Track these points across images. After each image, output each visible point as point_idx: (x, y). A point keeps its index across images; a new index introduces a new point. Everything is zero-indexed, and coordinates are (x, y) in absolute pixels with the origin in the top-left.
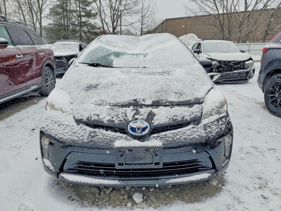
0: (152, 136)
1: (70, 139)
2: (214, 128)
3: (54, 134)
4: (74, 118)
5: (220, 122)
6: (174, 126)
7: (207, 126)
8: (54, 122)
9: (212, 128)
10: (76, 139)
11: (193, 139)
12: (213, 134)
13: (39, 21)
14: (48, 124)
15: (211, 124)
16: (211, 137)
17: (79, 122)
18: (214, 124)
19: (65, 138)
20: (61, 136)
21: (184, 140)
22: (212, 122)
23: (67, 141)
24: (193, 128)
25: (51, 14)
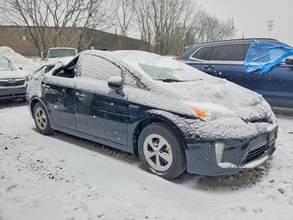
1: (249, 135)
3: (235, 136)
4: (242, 119)
8: (228, 127)
10: (252, 133)
14: (222, 130)
17: (246, 121)
19: (245, 136)
20: (242, 135)
23: (248, 137)
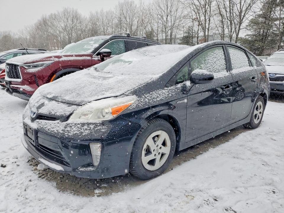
0: (37, 120)
2: (75, 129)
5: (85, 127)
6: (48, 117)
7: (69, 125)
9: (73, 129)
11: (53, 131)
12: (70, 134)
13: (237, 32)
15: (73, 125)
16: (66, 136)
18: (76, 127)
21: (48, 130)
22: (76, 124)
24: (58, 123)
25: (250, 25)
